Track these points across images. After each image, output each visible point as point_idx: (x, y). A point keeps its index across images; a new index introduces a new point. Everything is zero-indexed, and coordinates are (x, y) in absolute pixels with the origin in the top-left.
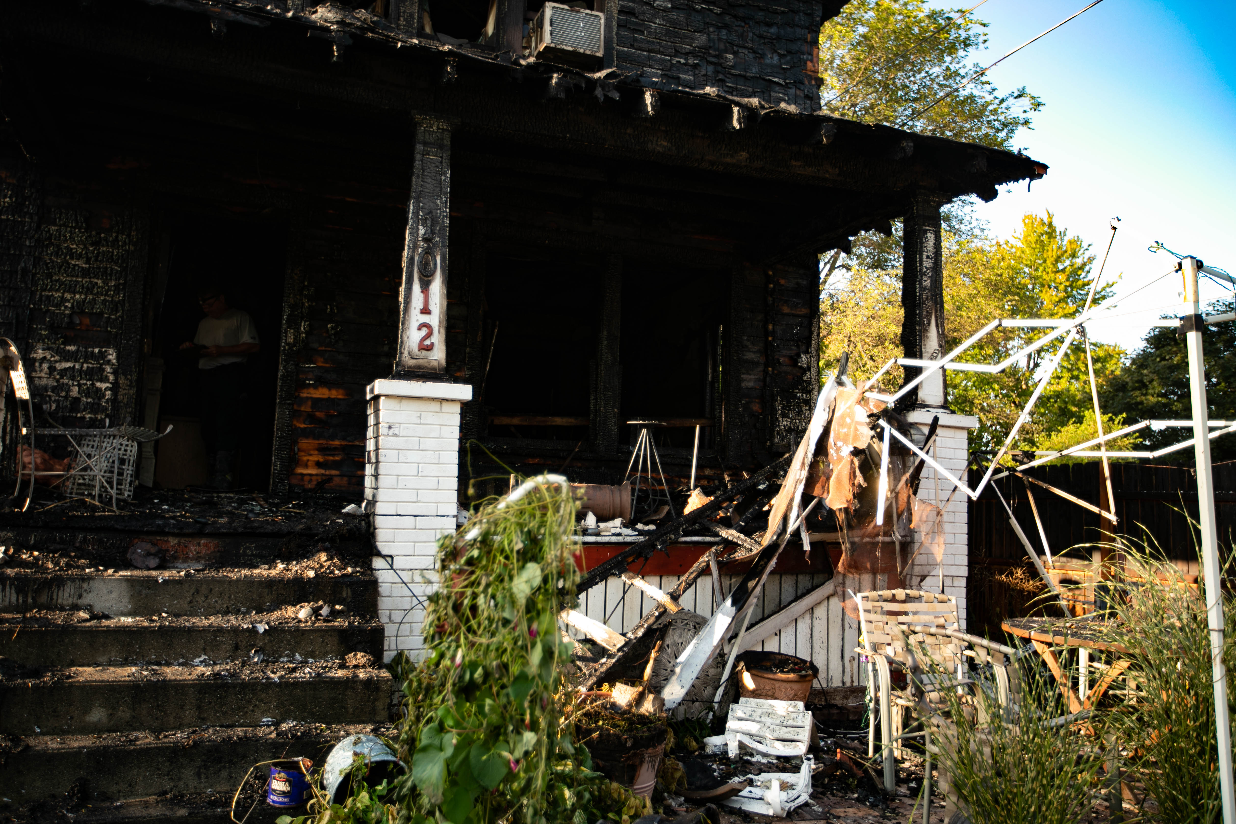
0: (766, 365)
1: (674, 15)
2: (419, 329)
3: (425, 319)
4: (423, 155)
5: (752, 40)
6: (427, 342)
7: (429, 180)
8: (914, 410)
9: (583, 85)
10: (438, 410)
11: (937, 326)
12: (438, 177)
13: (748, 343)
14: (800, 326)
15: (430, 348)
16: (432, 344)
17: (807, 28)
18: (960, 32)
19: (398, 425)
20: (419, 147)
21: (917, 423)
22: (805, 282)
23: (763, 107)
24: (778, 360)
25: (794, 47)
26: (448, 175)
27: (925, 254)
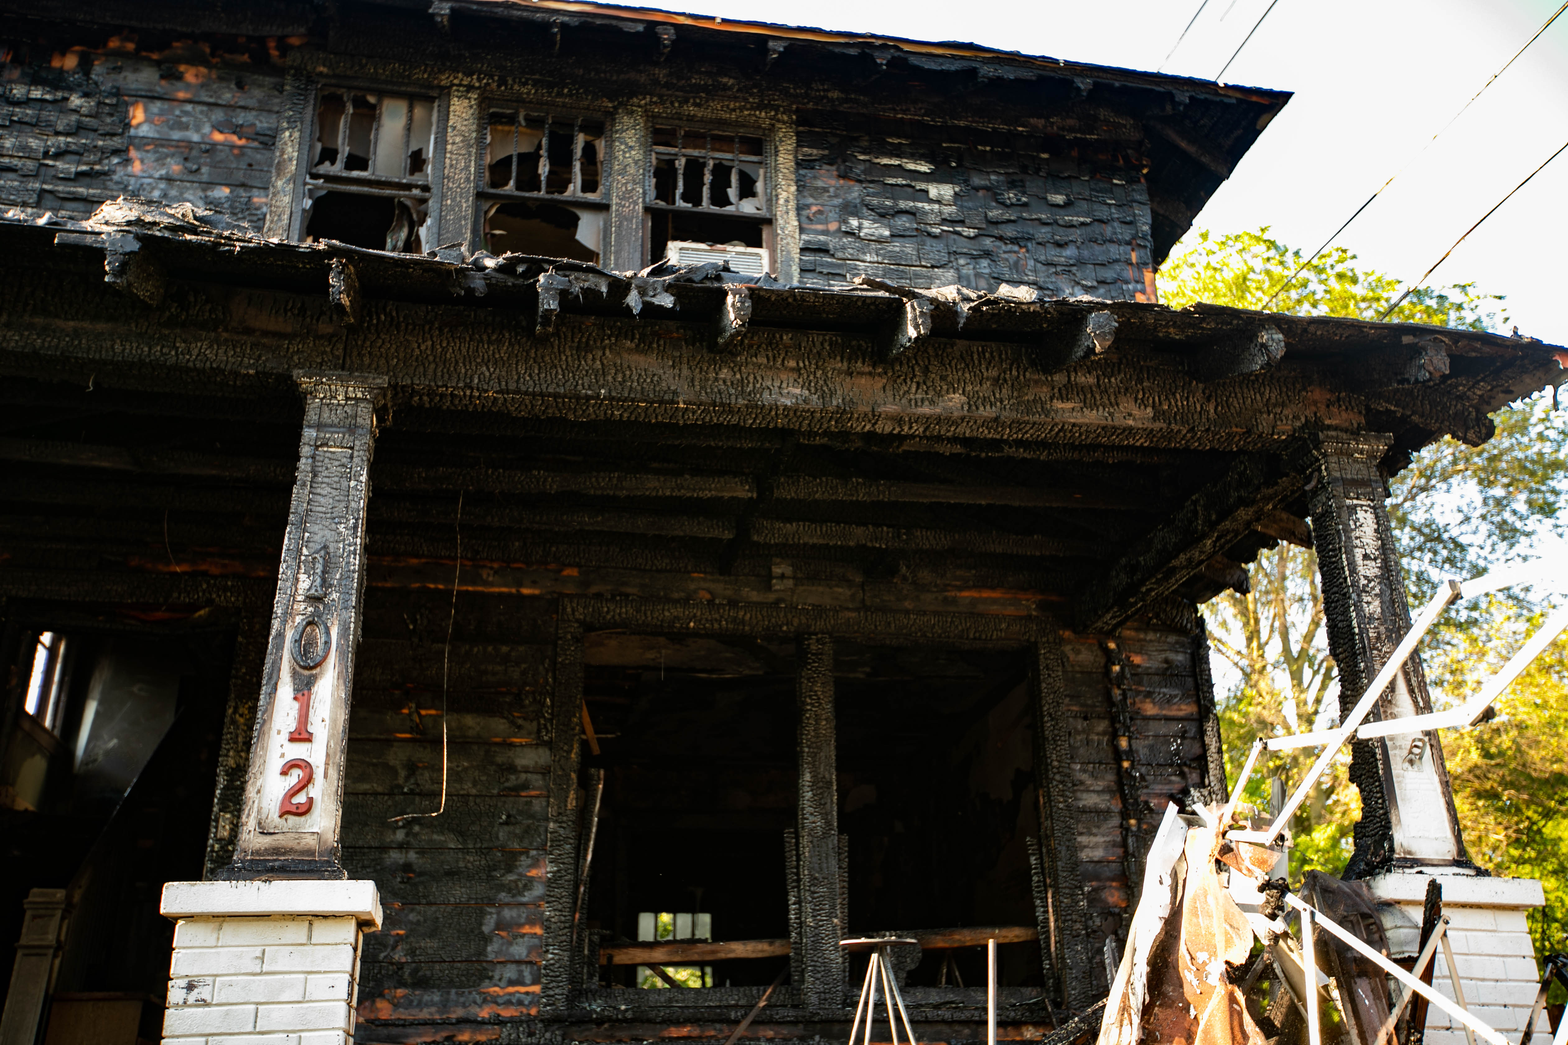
0: (1125, 815)
1: (896, 246)
2: (284, 773)
3: (298, 751)
4: (317, 447)
5: (1035, 271)
6: (301, 798)
7: (326, 490)
8: (1389, 871)
9: (604, 289)
10: (304, 940)
11: (1411, 691)
12: (345, 484)
13: (1084, 777)
14: (1183, 738)
15: (305, 810)
16: (311, 800)
17: (1128, 243)
18: (1463, 313)
19: (209, 980)
20: (309, 434)
21: (1398, 902)
22: (1180, 657)
23: (967, 299)
24: (1147, 803)
25: (1109, 274)
26: (364, 478)
27: (1359, 553)
